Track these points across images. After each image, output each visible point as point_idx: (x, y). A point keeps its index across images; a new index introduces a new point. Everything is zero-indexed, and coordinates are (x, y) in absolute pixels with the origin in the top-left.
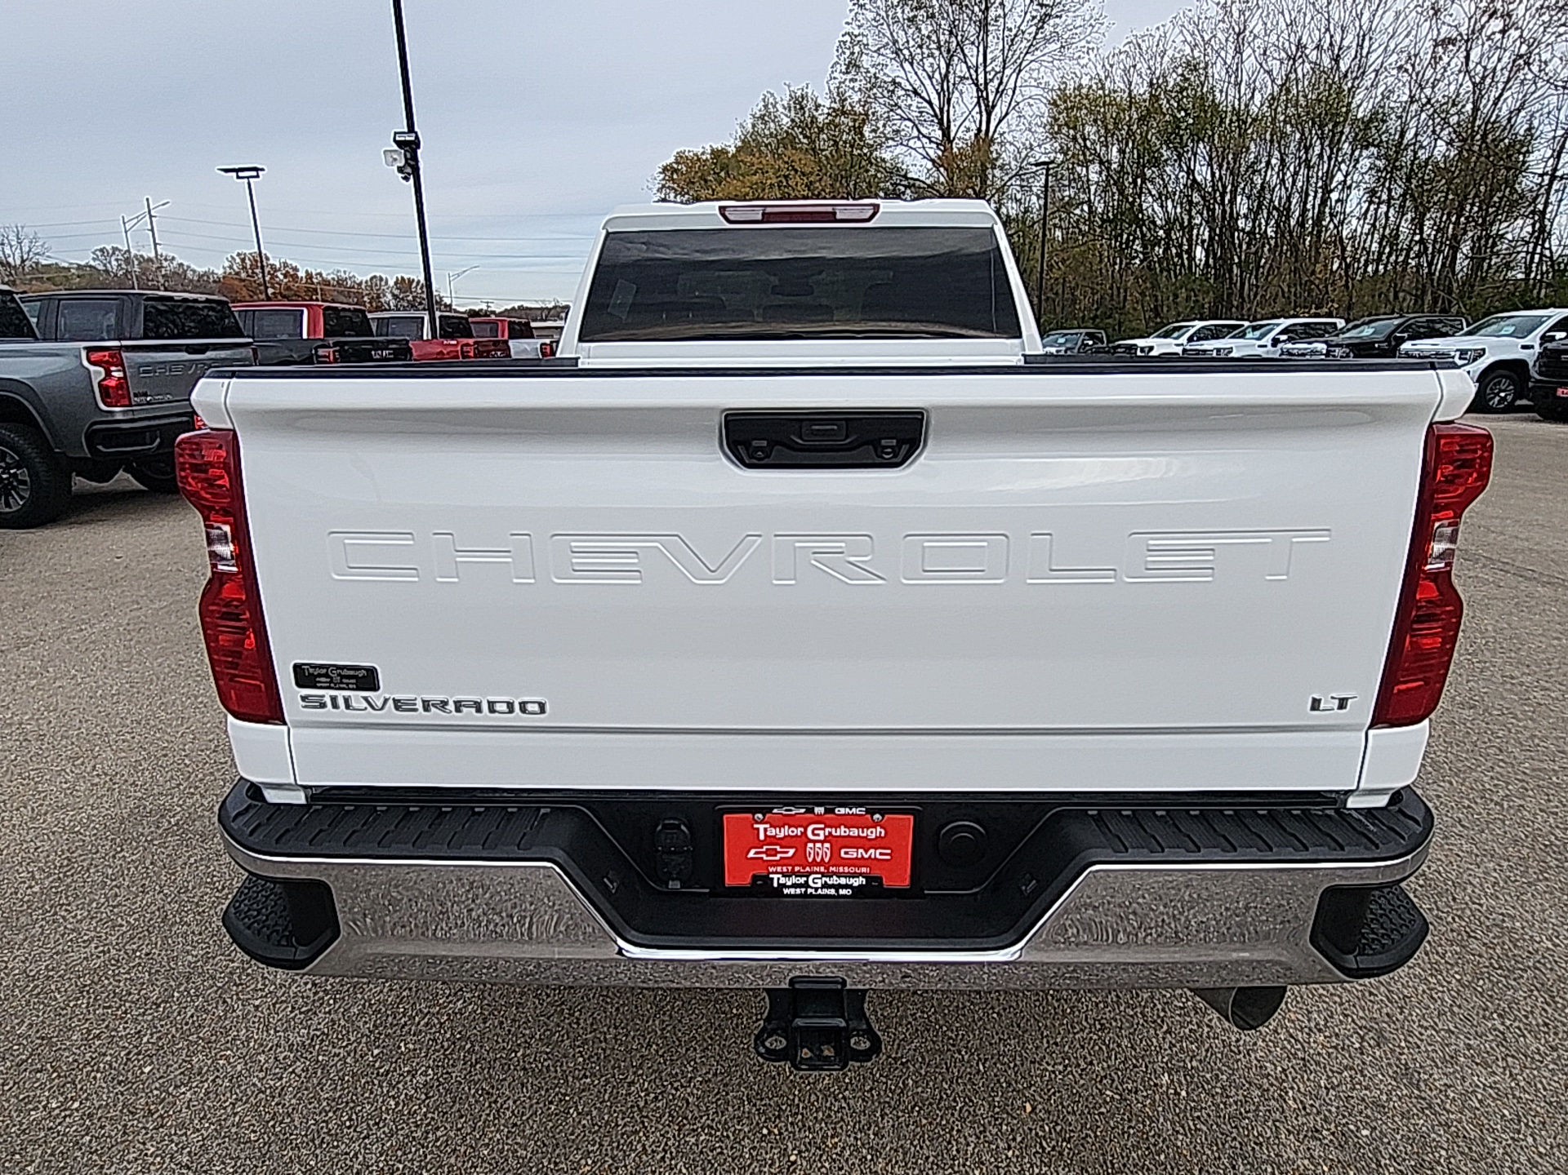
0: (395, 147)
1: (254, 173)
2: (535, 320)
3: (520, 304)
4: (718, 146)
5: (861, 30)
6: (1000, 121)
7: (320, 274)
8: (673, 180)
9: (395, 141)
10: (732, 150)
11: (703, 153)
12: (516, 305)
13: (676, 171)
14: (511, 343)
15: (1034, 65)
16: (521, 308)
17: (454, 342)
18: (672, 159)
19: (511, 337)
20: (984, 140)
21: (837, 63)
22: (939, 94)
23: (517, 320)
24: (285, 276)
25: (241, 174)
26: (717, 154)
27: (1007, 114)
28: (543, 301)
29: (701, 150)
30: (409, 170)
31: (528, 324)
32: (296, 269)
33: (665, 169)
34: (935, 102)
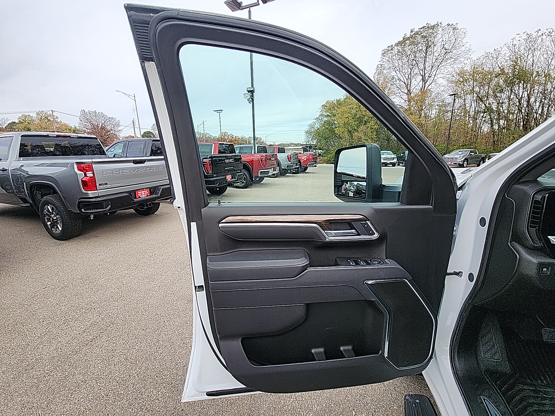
0: (247, 92)
1: (221, 111)
2: (285, 147)
3: (282, 143)
4: (338, 99)
5: (383, 63)
6: (429, 86)
7: (238, 136)
8: (325, 108)
9: (247, 90)
10: (342, 100)
11: (334, 101)
12: (281, 143)
13: (326, 106)
14: (278, 154)
15: (442, 68)
16: (282, 144)
17: (259, 155)
18: (325, 103)
19: (278, 153)
20: (424, 91)
21: (376, 73)
22: (407, 80)
23: (281, 147)
24: (231, 137)
25: (218, 112)
26: (338, 101)
27: (432, 83)
28: (288, 142)
29: (334, 100)
30: (251, 100)
31: (284, 148)
32: (233, 135)
33: (323, 106)
34: (406, 82)
